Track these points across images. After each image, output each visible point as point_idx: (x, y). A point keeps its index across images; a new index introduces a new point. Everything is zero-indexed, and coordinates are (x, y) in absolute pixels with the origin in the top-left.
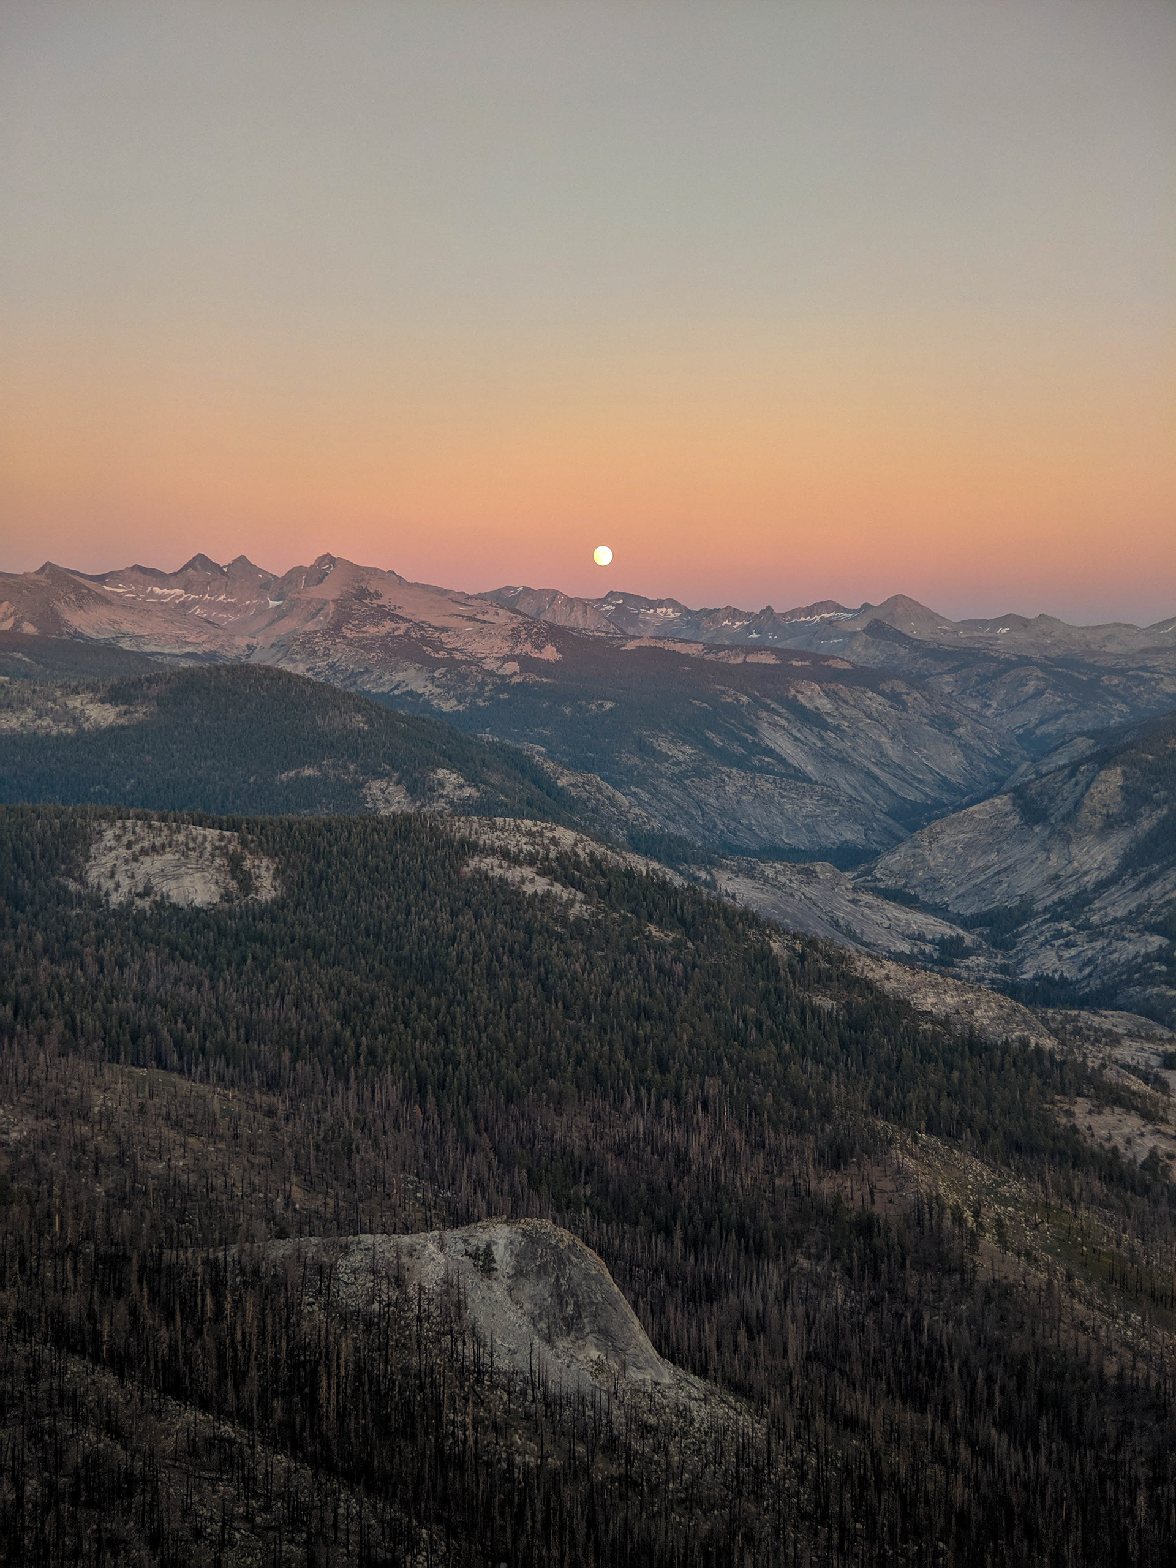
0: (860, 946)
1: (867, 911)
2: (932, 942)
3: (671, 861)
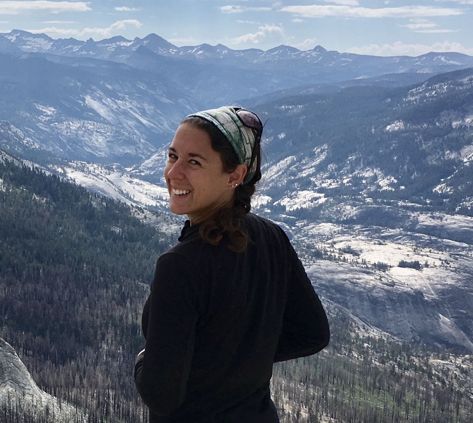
0: (133, 203)
1: (136, 186)
2: (166, 200)
3: (44, 163)
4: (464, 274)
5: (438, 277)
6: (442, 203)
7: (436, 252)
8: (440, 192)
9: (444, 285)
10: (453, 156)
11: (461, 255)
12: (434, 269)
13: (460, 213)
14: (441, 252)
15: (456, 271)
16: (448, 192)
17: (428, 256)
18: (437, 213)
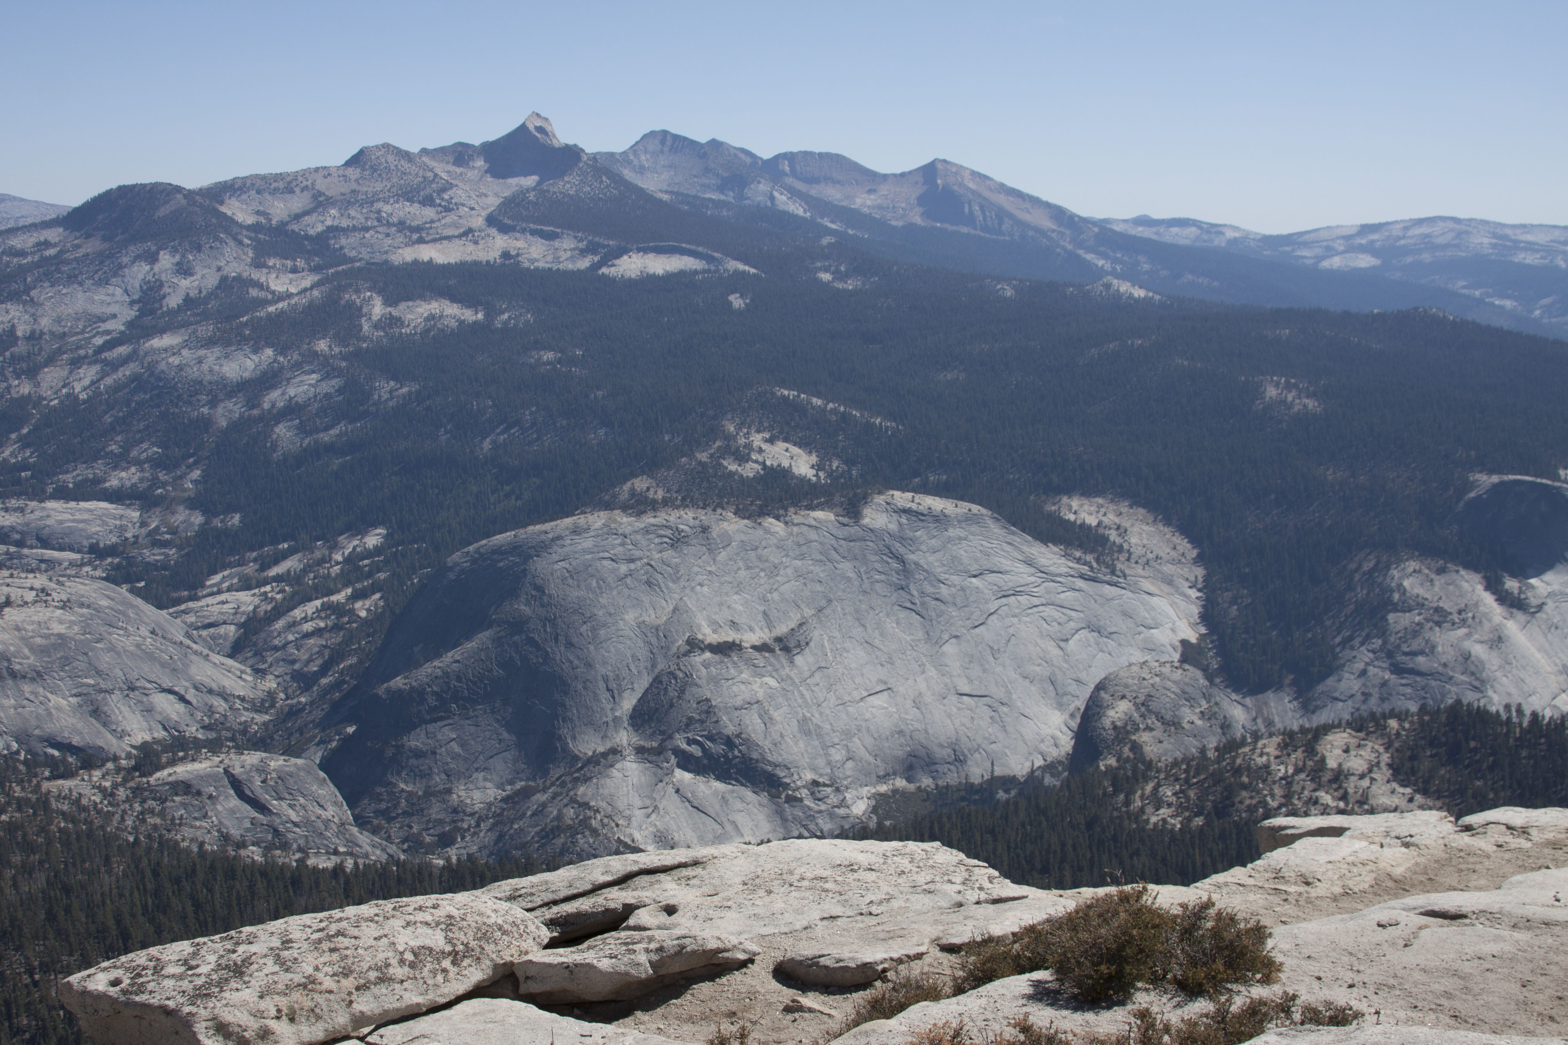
4: (80, 611)
5: (33, 622)
6: (18, 482)
7: (24, 575)
8: (13, 461)
9: (46, 637)
10: (26, 389)
11: (69, 576)
12: (25, 609)
13: (54, 497)
14: (31, 575)
15: (65, 605)
16: (26, 459)
17: (8, 585)
18: (13, 501)
